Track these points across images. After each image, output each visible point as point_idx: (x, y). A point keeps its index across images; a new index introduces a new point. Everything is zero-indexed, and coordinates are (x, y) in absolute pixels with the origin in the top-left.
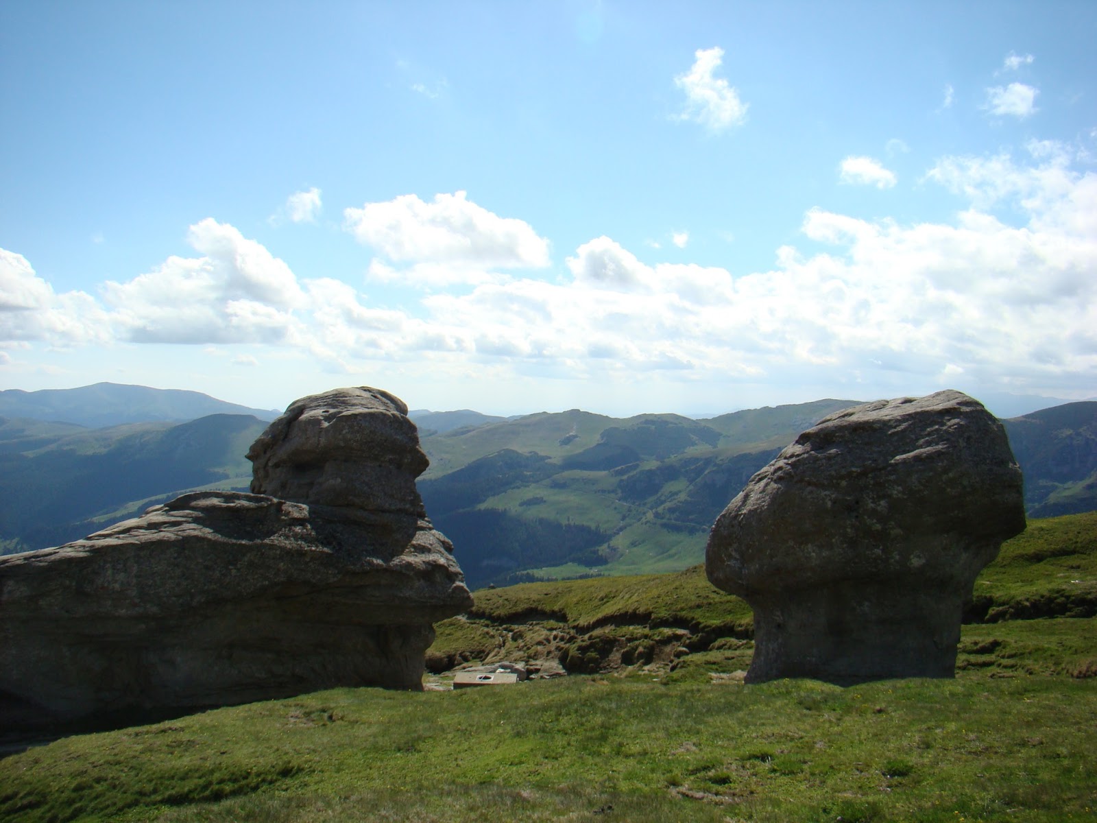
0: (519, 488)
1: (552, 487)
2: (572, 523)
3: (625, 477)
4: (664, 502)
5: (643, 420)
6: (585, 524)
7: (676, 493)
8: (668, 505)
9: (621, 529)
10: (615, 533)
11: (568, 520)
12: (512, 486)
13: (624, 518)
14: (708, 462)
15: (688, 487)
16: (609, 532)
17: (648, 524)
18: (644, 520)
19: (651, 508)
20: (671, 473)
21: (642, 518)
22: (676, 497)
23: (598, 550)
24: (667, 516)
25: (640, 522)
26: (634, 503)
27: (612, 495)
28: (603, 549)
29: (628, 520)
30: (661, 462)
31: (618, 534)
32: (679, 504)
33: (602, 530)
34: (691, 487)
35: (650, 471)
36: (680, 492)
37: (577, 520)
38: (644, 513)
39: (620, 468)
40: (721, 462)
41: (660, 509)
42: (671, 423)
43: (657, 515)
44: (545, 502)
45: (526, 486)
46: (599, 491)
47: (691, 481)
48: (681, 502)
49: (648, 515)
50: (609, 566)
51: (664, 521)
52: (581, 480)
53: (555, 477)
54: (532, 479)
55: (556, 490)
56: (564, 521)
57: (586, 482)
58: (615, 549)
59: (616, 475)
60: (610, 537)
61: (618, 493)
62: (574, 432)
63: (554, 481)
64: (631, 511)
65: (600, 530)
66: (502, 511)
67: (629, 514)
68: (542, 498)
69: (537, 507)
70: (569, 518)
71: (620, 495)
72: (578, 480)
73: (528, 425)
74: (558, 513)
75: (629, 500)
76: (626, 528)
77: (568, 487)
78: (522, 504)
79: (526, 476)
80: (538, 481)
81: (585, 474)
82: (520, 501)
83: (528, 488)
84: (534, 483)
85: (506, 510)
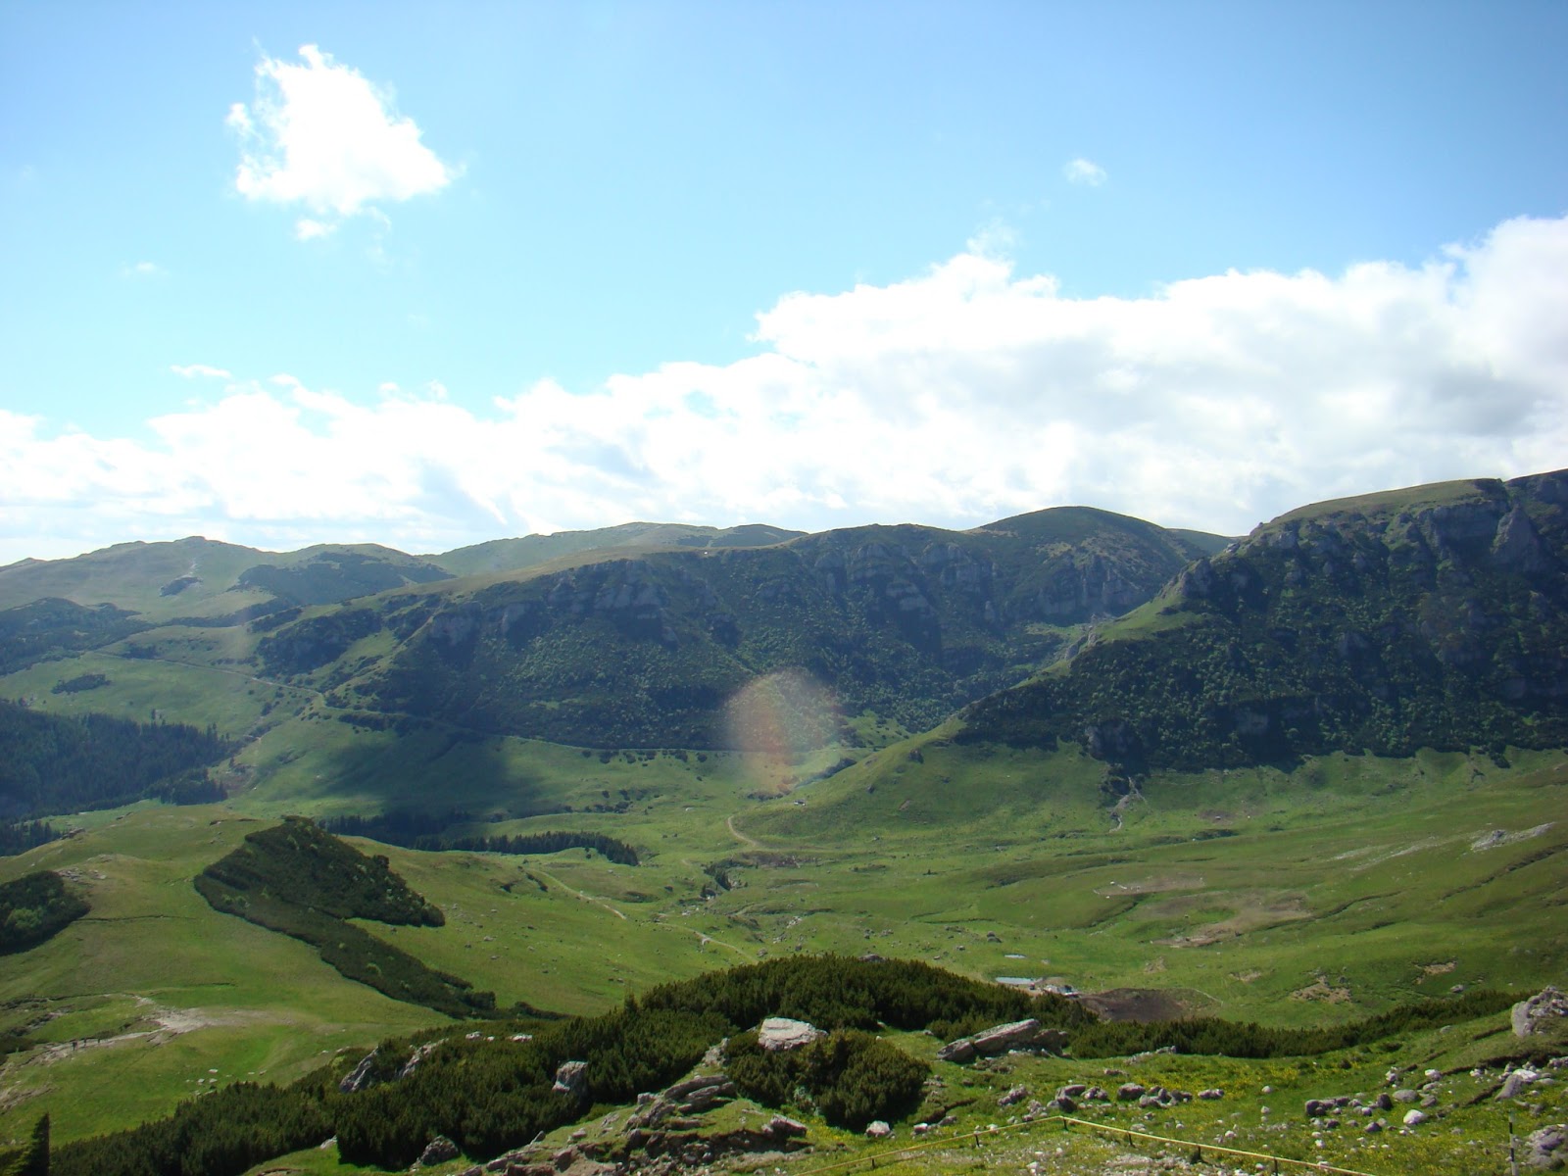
0: (57, 659)
1: (125, 656)
2: (159, 722)
3: (272, 634)
4: (349, 677)
5: (318, 553)
6: (186, 723)
7: (373, 661)
8: (355, 682)
9: (261, 731)
10: (248, 740)
11: (153, 718)
12: (44, 656)
13: (266, 711)
14: (434, 600)
15: (395, 648)
16: (233, 738)
17: (315, 718)
18: (307, 712)
19: (322, 690)
20: (364, 624)
21: (304, 708)
22: (370, 667)
23: (205, 774)
24: (354, 702)
25: (301, 716)
26: (288, 681)
27: (247, 668)
28: (217, 773)
29: (274, 715)
30: (344, 604)
31: (254, 740)
32: (376, 678)
33: (219, 736)
34: (402, 648)
35: (322, 620)
36: (380, 657)
37: (171, 717)
38: (308, 700)
39: (262, 618)
40: (458, 601)
41: (340, 691)
42: (370, 558)
43: (333, 702)
44: (108, 683)
45: (73, 657)
47: (402, 637)
48: (380, 675)
49: (315, 703)
50: (228, 802)
51: (349, 711)
52: (186, 643)
53: (133, 637)
54: (86, 643)
55: (133, 661)
56: (143, 719)
57: (194, 644)
58: (243, 770)
59: (255, 631)
60: (237, 747)
61: (257, 665)
62: (190, 575)
63: (132, 644)
64: (281, 696)
65: (216, 734)
66: (14, 702)
67: (278, 703)
68: (102, 677)
69: (90, 694)
70: (153, 713)
71: (261, 667)
72: (178, 642)
73: (106, 562)
74: (131, 703)
75: (279, 675)
76: (269, 729)
77: (157, 655)
78: (57, 690)
79: (77, 638)
80: (99, 646)
81: (194, 632)
82: (54, 684)
83: (76, 659)
84: (90, 649)
85: (21, 701)
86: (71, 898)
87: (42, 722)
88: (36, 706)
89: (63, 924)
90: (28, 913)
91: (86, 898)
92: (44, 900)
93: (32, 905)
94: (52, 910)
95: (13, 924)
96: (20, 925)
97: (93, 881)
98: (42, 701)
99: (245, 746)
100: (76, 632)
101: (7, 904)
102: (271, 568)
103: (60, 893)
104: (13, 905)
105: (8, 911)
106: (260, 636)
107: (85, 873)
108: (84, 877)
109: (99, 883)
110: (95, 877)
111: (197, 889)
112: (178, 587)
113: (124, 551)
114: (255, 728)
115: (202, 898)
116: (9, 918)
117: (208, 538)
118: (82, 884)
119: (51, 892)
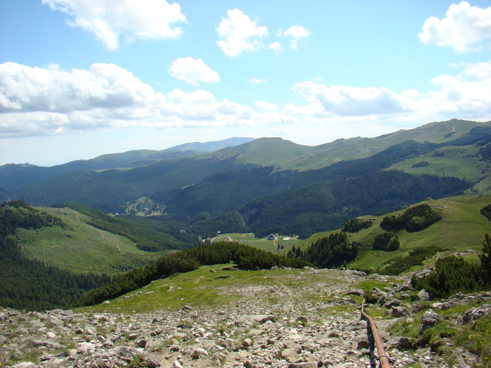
0: (412, 158)
1: (434, 156)
2: (446, 176)
3: (484, 147)
6: (455, 176)
9: (481, 179)
10: (477, 182)
11: (444, 175)
12: (408, 157)
13: (483, 172)
16: (472, 181)
27: (476, 158)
29: (486, 174)
31: (479, 182)
33: (467, 180)
37: (450, 174)
39: (480, 141)
44: (429, 164)
45: (417, 157)
46: (466, 157)
52: (454, 151)
53: (436, 150)
54: (421, 152)
55: (437, 158)
56: (440, 175)
57: (457, 151)
58: (476, 191)
59: (478, 146)
60: (473, 184)
61: (479, 157)
62: (453, 131)
63: (436, 152)
64: (488, 167)
65: (466, 180)
66: (400, 171)
67: (487, 170)
68: (427, 163)
69: (423, 168)
70: (444, 174)
71: (481, 158)
72: (451, 151)
73: (425, 129)
74: (437, 170)
75: (487, 160)
76: (484, 178)
77: (445, 155)
78: (413, 167)
79: (418, 151)
80: (425, 153)
81: (457, 147)
82: (412, 165)
83: (418, 158)
84: (423, 154)
85: (402, 170)
86: (434, 214)
87: (409, 176)
88: (407, 171)
89: (432, 223)
90: (419, 218)
91: (440, 214)
92: (424, 214)
93: (420, 216)
94: (427, 217)
95: (414, 222)
96: (416, 222)
97: (442, 209)
98: (408, 170)
99: (476, 184)
100: (418, 149)
101: (411, 215)
102: (481, 127)
103: (430, 212)
104: (413, 215)
105: (411, 218)
106: (479, 148)
107: (439, 206)
108: (438, 207)
109: (444, 209)
110: (443, 207)
111: (482, 214)
112: (449, 135)
113: (431, 125)
114: (479, 178)
115: (485, 217)
116: (412, 220)
117: (458, 119)
118: (438, 209)
119: (427, 211)
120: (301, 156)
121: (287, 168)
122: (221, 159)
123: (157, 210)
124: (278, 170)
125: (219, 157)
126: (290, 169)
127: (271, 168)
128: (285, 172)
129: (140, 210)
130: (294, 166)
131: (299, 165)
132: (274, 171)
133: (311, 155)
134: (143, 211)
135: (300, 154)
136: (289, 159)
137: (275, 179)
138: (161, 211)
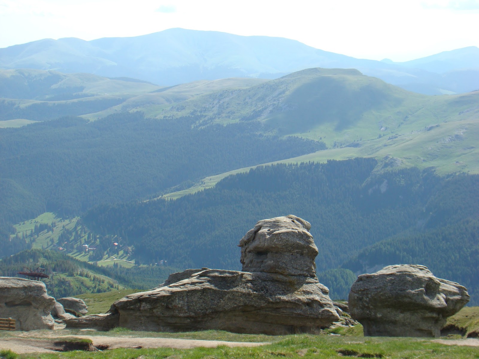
120: (433, 132)
121: (408, 165)
122: (217, 121)
123: (114, 251)
124: (389, 169)
125: (211, 114)
126: (413, 165)
127: (371, 163)
128: (404, 172)
129: (72, 247)
130: (422, 159)
131: (433, 156)
132: (378, 170)
133: (456, 133)
134: (81, 250)
135: (431, 129)
136: (386, 128)
137: (383, 188)
138: (126, 252)
